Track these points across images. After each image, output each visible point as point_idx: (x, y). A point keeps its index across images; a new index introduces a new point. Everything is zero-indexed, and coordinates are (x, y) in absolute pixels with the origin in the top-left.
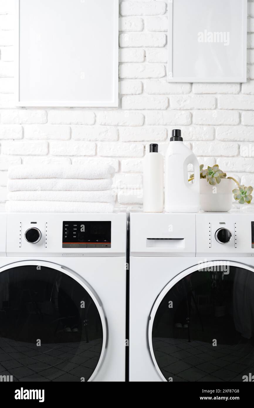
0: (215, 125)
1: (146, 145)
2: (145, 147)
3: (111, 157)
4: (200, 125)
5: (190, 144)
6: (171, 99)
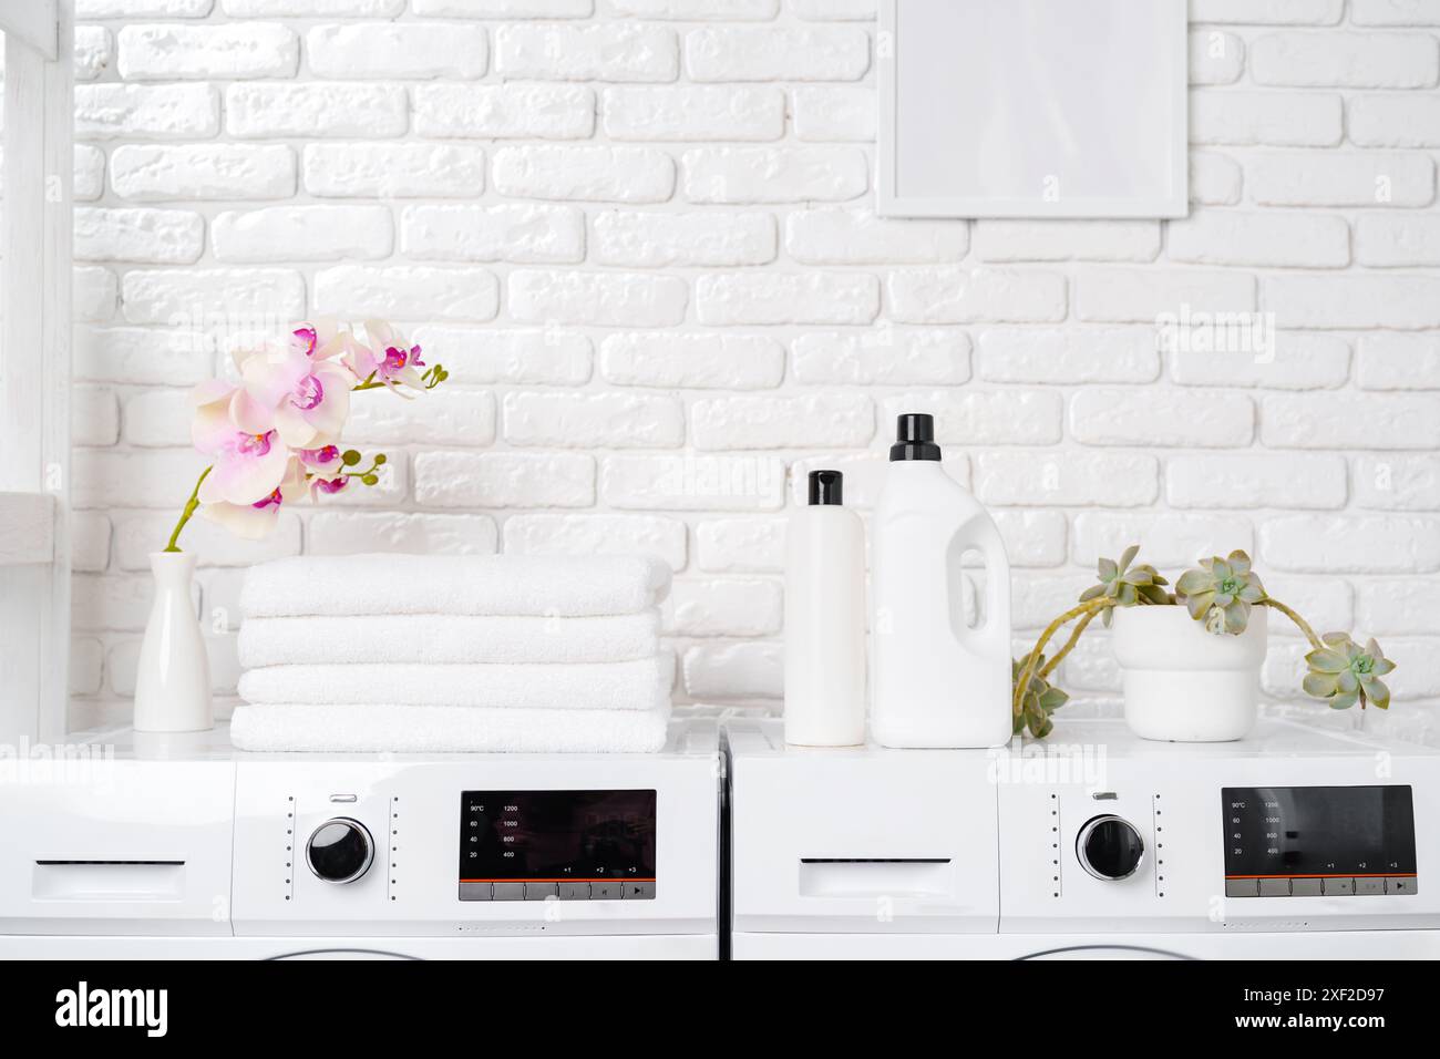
0: (1064, 384)
1: (792, 463)
2: (788, 472)
3: (656, 510)
4: (1006, 383)
5: (969, 459)
6: (889, 283)
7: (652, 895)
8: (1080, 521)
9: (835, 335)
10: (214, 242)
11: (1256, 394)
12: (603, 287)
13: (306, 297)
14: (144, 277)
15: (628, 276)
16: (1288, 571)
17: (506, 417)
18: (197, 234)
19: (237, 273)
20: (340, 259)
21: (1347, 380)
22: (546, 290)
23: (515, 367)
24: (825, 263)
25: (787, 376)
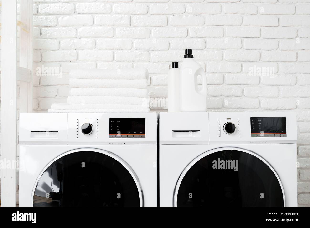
2: (170, 66)
5: (205, 64)
6: (189, 30)
7: (145, 137)
8: (226, 75)
9: (179, 40)
10: (59, 22)
11: (260, 51)
12: (134, 31)
13: (77, 33)
14: (46, 29)
15: (139, 29)
16: (266, 85)
17: (115, 56)
18: (56, 21)
19: (64, 28)
20: (83, 25)
21: (278, 48)
22: (123, 31)
23: (117, 46)
24: (177, 26)
25: (170, 47)
